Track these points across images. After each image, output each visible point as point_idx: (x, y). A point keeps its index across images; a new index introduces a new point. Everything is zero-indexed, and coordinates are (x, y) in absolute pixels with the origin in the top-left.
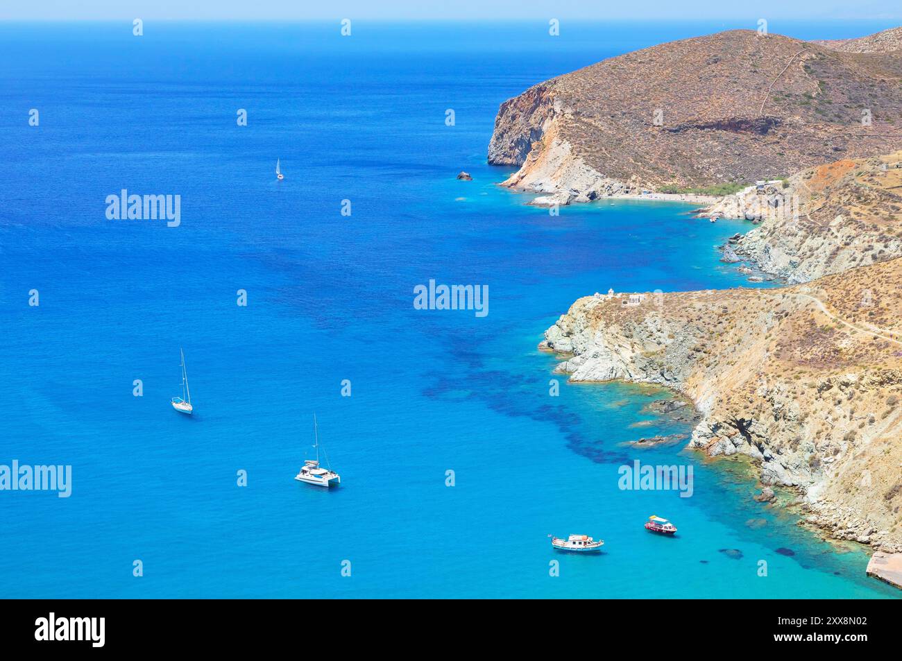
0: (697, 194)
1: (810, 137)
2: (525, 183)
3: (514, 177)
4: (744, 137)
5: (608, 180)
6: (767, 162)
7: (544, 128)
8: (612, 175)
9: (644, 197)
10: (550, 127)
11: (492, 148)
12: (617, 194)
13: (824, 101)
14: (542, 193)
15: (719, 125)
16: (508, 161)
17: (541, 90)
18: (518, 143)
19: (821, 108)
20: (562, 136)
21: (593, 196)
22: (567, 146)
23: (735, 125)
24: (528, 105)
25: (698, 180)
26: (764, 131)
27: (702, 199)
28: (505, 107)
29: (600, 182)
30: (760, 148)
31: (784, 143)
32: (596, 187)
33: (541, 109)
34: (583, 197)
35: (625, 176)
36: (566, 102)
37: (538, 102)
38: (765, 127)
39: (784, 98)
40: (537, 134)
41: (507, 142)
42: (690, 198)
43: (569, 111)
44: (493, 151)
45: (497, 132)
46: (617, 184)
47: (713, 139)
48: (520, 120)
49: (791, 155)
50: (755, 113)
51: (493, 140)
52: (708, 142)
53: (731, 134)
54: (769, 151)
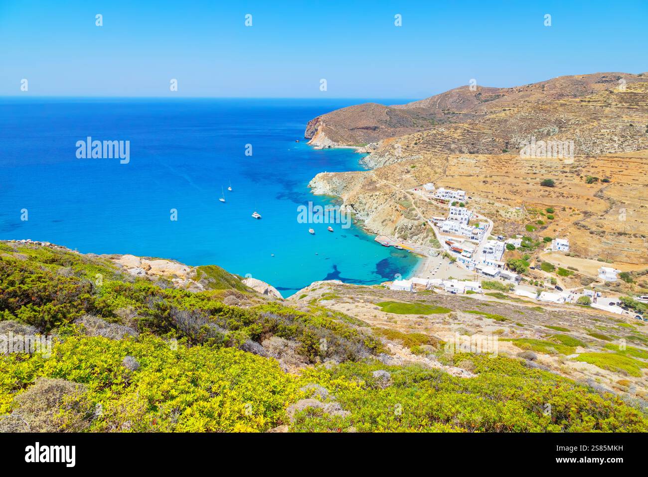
0: (357, 146)
1: (386, 131)
2: (312, 143)
3: (310, 141)
4: (369, 131)
5: (334, 142)
6: (375, 138)
7: (319, 129)
8: (335, 141)
9: (343, 147)
10: (320, 128)
11: (306, 134)
12: (336, 146)
13: (390, 122)
14: (317, 146)
15: (363, 128)
16: (309, 137)
17: (318, 118)
18: (312, 132)
19: (390, 124)
20: (322, 131)
21: (329, 147)
22: (323, 133)
23: (367, 128)
24: (314, 122)
25: (357, 143)
26: (374, 130)
27: (357, 148)
28: (309, 123)
29: (332, 143)
30: (374, 134)
31: (380, 133)
32: (330, 145)
33: (318, 124)
34: (327, 147)
35: (338, 142)
36: (324, 122)
37: (317, 122)
38: (375, 129)
39: (380, 121)
40: (317, 130)
41: (309, 132)
42: (354, 147)
43: (324, 124)
44: (306, 135)
45: (307, 130)
46: (336, 144)
47: (362, 132)
48: (313, 126)
49: (381, 136)
50: (372, 125)
51: (306, 132)
52: (360, 133)
53: (366, 130)
54: (375, 135)
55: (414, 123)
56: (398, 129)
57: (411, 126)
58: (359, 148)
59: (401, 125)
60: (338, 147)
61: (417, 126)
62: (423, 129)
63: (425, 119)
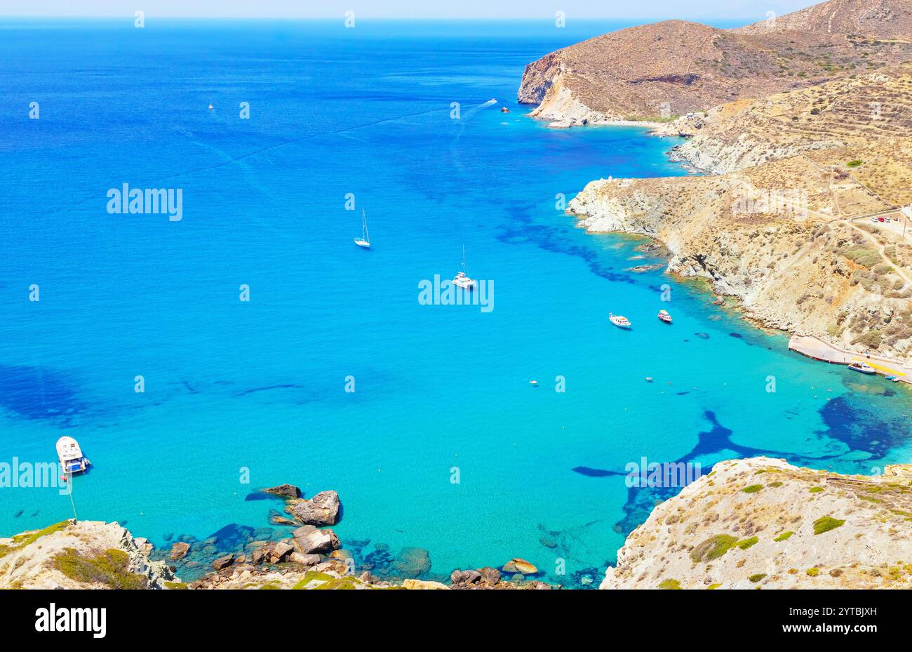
0: (648, 121)
1: (717, 87)
2: (543, 114)
3: (536, 111)
4: (677, 86)
5: (594, 112)
6: (691, 102)
7: (554, 81)
8: (597, 109)
9: (616, 123)
10: (557, 80)
11: (521, 94)
12: (599, 121)
13: (726, 64)
14: (553, 120)
15: (661, 79)
16: (530, 101)
17: (551, 57)
18: (537, 90)
19: (723, 69)
20: (566, 85)
21: (585, 122)
22: (569, 91)
23: (671, 79)
24: (543, 66)
25: (650, 112)
26: (689, 82)
27: (652, 125)
28: (528, 69)
29: (590, 114)
30: (686, 93)
31: (701, 90)
32: (586, 117)
33: (552, 69)
34: (579, 123)
35: (605, 110)
36: (568, 64)
37: (550, 64)
38: (690, 80)
39: (701, 62)
40: (549, 84)
41: (530, 89)
42: (644, 124)
43: (570, 70)
44: (521, 95)
45: (523, 83)
46: (599, 115)
47: (658, 87)
48: (538, 75)
49: (705, 98)
50: (683, 72)
51: (521, 88)
52: (654, 89)
53: (669, 85)
54: (692, 95)
55: (782, 67)
56: (745, 81)
57: (774, 73)
58: (657, 125)
59: (750, 72)
60: (606, 123)
61: (791, 74)
62: (805, 80)
63: (808, 58)
